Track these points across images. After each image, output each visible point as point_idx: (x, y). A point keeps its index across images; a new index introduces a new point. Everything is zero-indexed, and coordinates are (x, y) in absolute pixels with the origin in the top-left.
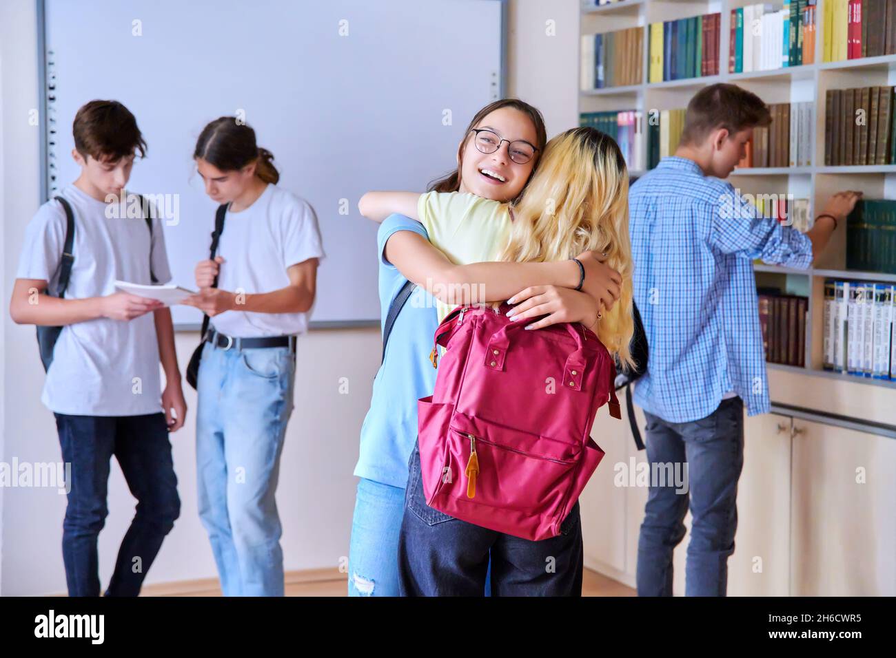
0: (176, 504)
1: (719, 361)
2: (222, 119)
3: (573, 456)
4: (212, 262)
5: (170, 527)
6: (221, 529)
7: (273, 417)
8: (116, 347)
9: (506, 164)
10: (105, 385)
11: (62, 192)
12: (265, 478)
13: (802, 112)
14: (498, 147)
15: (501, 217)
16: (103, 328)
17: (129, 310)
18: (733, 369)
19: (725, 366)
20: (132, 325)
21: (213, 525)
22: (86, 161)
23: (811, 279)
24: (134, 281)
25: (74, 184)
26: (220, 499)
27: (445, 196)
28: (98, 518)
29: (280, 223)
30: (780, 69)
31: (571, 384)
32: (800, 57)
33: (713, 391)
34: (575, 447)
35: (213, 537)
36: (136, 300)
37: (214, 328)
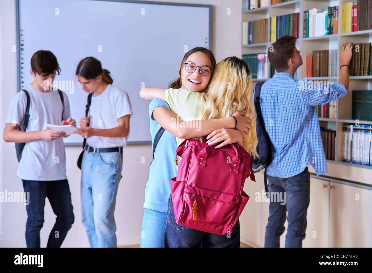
0: (73, 217)
1: (304, 151)
2: (87, 58)
3: (236, 200)
4: (86, 117)
5: (70, 227)
6: (91, 228)
7: (112, 181)
8: (47, 152)
9: (199, 76)
10: (43, 167)
11: (26, 88)
12: (109, 206)
13: (333, 54)
14: (195, 69)
15: (200, 100)
16: (41, 143)
17: (52, 136)
18: (310, 154)
19: (307, 152)
20: (54, 143)
21: (88, 226)
22: (35, 75)
23: (337, 123)
24: (55, 124)
25: (31, 84)
26: (90, 215)
27: (176, 90)
28: (40, 223)
29: (114, 100)
30: (324, 36)
31: (234, 170)
32: (332, 31)
33: (302, 163)
34: (237, 196)
35: (87, 231)
36: (54, 132)
37: (88, 144)
